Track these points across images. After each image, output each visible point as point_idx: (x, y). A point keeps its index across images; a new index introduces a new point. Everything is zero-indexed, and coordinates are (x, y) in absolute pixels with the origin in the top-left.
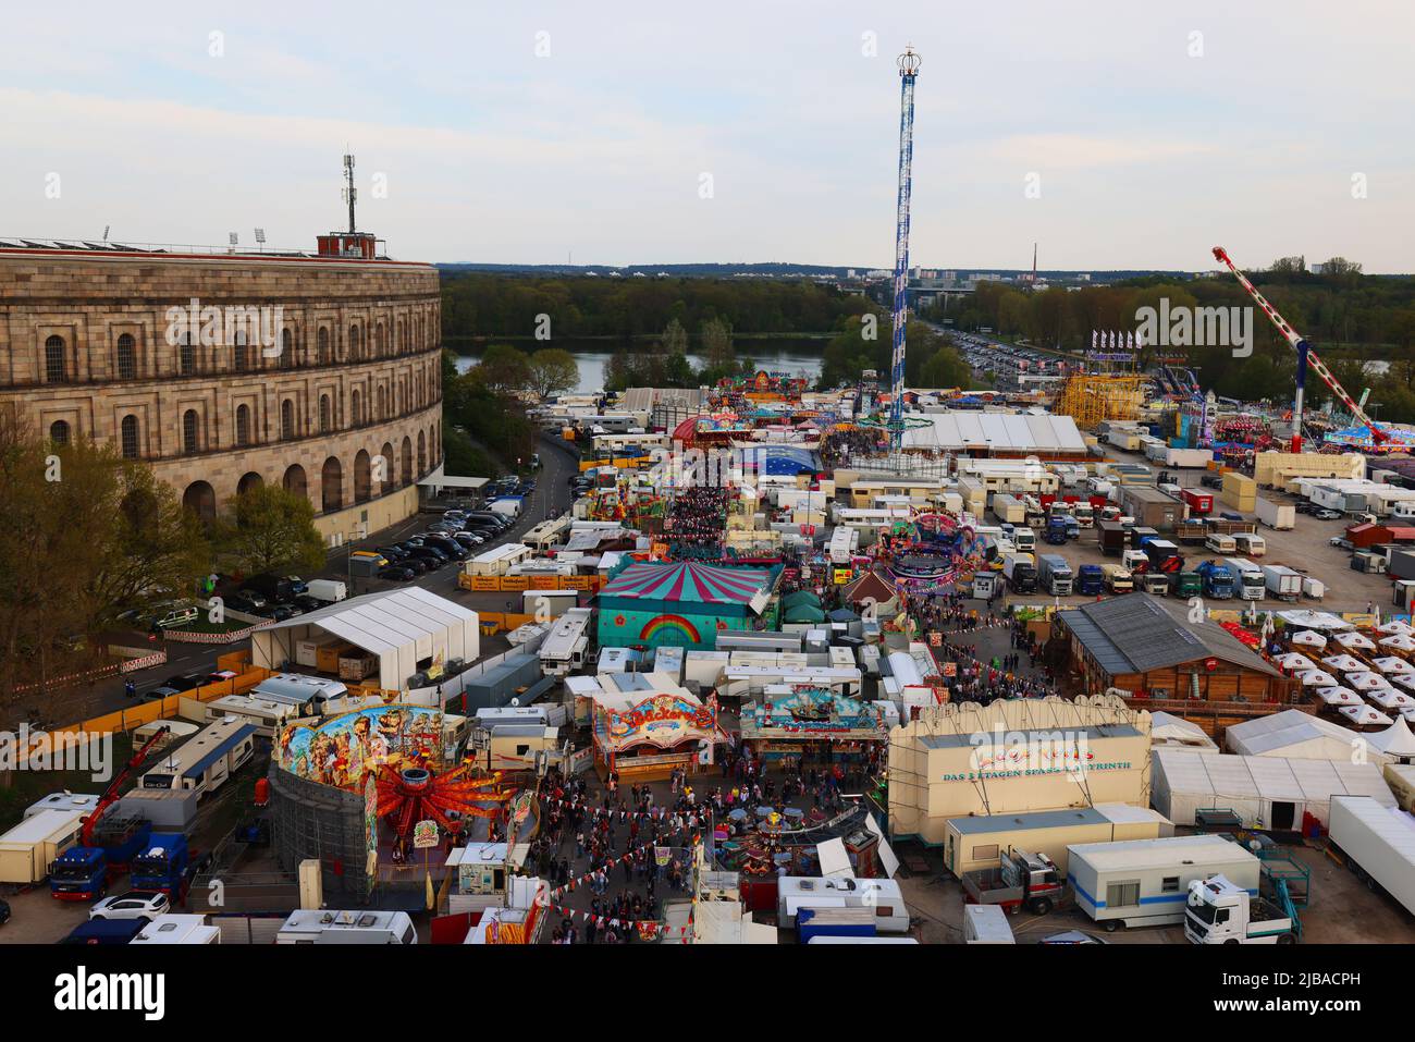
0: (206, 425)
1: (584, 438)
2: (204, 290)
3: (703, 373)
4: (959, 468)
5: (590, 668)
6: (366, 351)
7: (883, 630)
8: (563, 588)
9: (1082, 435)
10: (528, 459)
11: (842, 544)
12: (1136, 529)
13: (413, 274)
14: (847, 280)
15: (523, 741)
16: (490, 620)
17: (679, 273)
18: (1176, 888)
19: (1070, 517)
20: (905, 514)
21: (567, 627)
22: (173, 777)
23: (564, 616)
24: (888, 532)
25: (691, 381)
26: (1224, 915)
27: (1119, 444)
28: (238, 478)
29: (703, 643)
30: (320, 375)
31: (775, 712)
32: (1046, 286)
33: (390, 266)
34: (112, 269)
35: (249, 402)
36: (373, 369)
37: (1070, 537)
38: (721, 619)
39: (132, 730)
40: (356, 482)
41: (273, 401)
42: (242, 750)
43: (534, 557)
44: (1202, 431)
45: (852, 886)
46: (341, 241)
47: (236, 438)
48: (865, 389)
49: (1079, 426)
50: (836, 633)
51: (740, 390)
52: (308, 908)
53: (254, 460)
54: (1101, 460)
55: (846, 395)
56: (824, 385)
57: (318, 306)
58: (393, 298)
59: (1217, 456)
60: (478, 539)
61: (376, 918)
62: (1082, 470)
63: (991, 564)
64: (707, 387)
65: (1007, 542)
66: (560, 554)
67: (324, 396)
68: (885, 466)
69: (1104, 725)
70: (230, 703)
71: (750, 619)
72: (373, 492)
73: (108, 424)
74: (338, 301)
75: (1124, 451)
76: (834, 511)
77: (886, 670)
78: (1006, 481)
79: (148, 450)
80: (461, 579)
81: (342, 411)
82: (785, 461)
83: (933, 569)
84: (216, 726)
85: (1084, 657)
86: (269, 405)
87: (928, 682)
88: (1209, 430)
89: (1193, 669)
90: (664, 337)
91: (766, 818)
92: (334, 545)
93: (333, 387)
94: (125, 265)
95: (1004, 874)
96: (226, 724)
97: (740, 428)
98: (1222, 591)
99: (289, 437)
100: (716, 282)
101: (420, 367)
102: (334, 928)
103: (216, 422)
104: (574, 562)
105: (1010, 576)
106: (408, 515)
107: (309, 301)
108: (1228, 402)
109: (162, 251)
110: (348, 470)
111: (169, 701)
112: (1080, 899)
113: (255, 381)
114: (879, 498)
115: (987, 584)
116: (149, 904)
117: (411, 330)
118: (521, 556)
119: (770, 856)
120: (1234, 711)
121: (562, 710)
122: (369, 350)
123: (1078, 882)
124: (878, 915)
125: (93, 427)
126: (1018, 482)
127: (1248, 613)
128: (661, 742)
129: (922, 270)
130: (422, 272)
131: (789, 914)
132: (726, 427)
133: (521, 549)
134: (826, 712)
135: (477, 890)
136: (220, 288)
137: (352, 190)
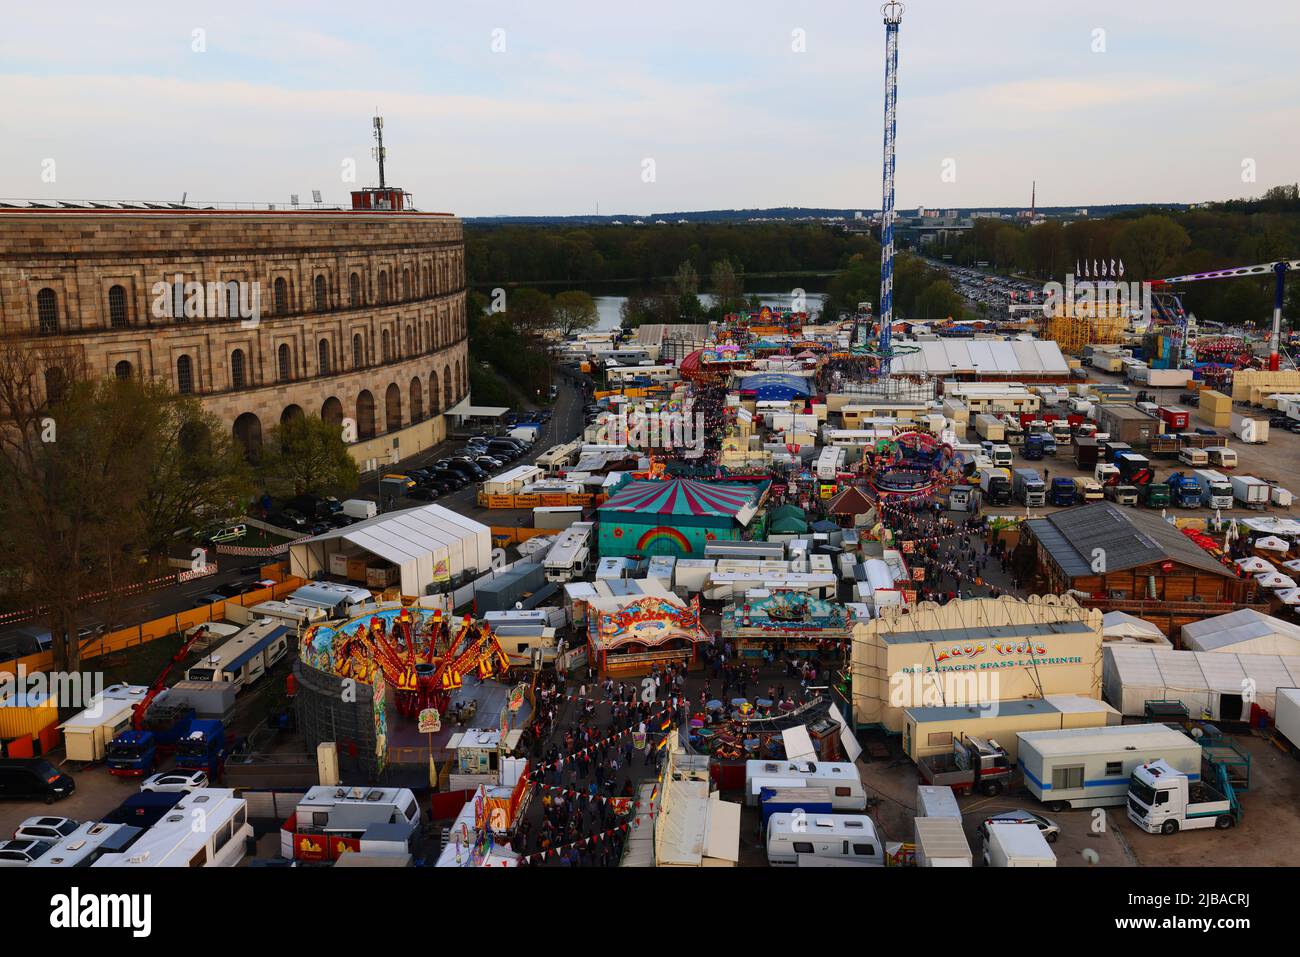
0: (251, 363)
1: (599, 371)
2: (247, 242)
3: (712, 310)
4: (946, 391)
5: (589, 576)
6: (394, 294)
7: (861, 539)
8: (571, 505)
9: (1066, 360)
10: (546, 391)
11: (829, 462)
12: (1110, 444)
13: (437, 223)
14: (854, 221)
15: (523, 640)
16: (504, 534)
17: (697, 220)
18: (1119, 772)
19: (1048, 435)
20: (888, 434)
21: (569, 539)
22: (214, 671)
23: (568, 530)
24: (872, 450)
25: (702, 317)
26: (1163, 797)
27: (1102, 366)
28: (280, 409)
29: (693, 552)
30: (353, 316)
31: (753, 613)
32: (1042, 222)
33: (415, 216)
34: (165, 225)
35: (289, 342)
36: (400, 310)
37: (1047, 453)
38: (710, 530)
39: (183, 632)
40: (388, 413)
41: (311, 341)
42: (277, 649)
43: (546, 477)
44: (1183, 352)
45: (812, 768)
46: (372, 196)
47: (278, 374)
48: (861, 321)
49: (1064, 351)
50: (817, 542)
51: (745, 324)
52: (326, 785)
53: (295, 394)
54: (1083, 381)
55: (844, 328)
56: (825, 318)
57: (349, 254)
58: (418, 245)
59: (1197, 376)
60: (498, 462)
61: (382, 794)
62: (1063, 391)
63: (969, 478)
64: (715, 323)
65: (986, 458)
66: (569, 475)
67: (357, 335)
68: (875, 390)
69: (1056, 623)
70: (269, 608)
71: (738, 531)
72: (403, 422)
73: (165, 364)
74: (367, 250)
75: (1106, 373)
76: (825, 432)
77: (861, 575)
78: (990, 402)
79: (201, 386)
80: (480, 497)
81: (373, 349)
82: (781, 388)
83: (913, 484)
84: (254, 627)
85: (1048, 562)
86: (307, 345)
87: (898, 585)
88: (1190, 352)
89: (1149, 572)
90: (677, 278)
91: (738, 708)
92: (369, 469)
93: (365, 327)
94: (176, 221)
95: (957, 759)
96: (262, 625)
97: (742, 358)
98: (1190, 501)
99: (327, 372)
100: (730, 227)
101: (445, 308)
102: (346, 802)
103: (261, 360)
104: (581, 482)
105: (986, 488)
106: (436, 442)
107: (340, 250)
108: (1213, 325)
109: (211, 208)
110: (380, 401)
111: (217, 606)
112: (1028, 781)
113: (294, 323)
114: (867, 420)
115: (963, 497)
116: (190, 780)
117: (435, 274)
118: (534, 477)
119: (742, 743)
120: (1189, 610)
121: (561, 613)
122: (397, 293)
123: (1026, 766)
124: (837, 794)
125: (152, 367)
126: (1000, 403)
127: (1214, 521)
128: (648, 641)
129: (926, 210)
130: (445, 221)
131: (753, 793)
132: (728, 358)
133: (534, 470)
134: (800, 613)
135: (474, 770)
136: (261, 239)
137: (381, 149)
